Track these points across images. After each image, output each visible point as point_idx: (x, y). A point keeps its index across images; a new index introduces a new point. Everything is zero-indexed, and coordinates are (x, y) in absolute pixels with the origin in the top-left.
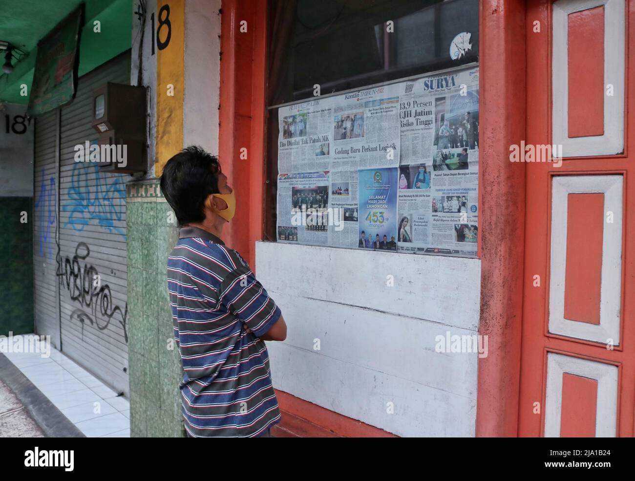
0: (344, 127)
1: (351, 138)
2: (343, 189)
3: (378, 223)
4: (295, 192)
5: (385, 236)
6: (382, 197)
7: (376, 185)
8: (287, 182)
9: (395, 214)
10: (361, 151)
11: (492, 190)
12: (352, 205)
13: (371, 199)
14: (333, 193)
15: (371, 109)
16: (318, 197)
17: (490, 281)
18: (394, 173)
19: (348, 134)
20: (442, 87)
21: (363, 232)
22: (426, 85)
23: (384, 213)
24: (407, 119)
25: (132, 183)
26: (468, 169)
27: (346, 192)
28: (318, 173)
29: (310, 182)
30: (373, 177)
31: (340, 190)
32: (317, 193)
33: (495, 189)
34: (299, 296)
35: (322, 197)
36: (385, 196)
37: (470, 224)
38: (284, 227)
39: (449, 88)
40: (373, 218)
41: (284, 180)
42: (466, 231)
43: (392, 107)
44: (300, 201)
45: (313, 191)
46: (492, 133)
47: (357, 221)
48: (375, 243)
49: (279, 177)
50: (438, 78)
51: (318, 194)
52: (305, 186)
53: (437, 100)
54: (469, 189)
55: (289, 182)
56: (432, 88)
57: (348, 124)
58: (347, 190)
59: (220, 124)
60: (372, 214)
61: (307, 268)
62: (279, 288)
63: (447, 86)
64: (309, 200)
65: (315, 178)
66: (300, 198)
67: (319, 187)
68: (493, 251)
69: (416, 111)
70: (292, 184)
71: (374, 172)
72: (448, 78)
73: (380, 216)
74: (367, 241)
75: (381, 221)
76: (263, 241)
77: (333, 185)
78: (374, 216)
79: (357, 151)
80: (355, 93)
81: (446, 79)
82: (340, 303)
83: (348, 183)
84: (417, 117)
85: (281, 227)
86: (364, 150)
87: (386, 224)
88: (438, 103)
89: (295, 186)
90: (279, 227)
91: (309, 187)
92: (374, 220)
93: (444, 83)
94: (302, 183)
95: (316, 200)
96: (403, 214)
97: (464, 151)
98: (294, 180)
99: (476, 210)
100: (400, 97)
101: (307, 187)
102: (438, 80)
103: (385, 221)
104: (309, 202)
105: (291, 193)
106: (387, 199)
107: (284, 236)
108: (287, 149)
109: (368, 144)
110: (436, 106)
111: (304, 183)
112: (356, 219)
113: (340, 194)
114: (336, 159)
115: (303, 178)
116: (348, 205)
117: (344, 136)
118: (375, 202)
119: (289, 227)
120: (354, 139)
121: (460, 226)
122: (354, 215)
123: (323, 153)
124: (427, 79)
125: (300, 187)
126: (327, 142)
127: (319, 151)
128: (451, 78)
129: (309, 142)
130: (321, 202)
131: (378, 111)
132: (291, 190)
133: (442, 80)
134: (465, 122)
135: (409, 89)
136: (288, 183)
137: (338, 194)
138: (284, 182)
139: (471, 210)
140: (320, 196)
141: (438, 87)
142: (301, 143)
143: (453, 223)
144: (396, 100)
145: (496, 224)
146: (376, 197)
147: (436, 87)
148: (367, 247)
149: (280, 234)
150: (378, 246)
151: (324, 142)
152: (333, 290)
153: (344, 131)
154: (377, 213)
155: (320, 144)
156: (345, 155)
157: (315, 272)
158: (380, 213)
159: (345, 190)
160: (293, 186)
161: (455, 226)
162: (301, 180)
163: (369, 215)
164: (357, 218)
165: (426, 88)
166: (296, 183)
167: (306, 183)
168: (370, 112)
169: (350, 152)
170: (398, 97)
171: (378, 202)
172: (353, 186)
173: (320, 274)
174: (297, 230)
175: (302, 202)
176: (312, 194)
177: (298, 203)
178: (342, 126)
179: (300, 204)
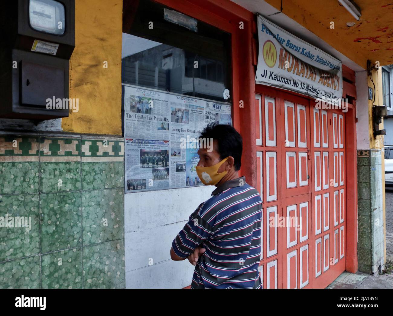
0: (177, 115)
1: (181, 123)
2: (177, 152)
4: (142, 153)
7: (195, 151)
8: (135, 145)
10: (187, 131)
12: (182, 162)
13: (193, 159)
14: (172, 155)
15: (192, 109)
16: (162, 157)
19: (180, 120)
21: (188, 177)
24: (207, 119)
28: (159, 141)
29: (155, 147)
31: (176, 153)
32: (161, 155)
34: (157, 227)
35: (164, 157)
38: (132, 180)
39: (219, 110)
40: (194, 169)
41: (132, 144)
44: (148, 160)
47: (185, 171)
48: (194, 183)
49: (125, 141)
51: (162, 155)
52: (151, 149)
53: (216, 114)
55: (137, 145)
57: (180, 114)
58: (180, 153)
60: (193, 166)
61: (163, 205)
62: (140, 227)
63: (219, 108)
64: (155, 159)
65: (157, 144)
66: (148, 158)
67: (162, 151)
69: (210, 116)
70: (140, 147)
72: (219, 105)
74: (190, 182)
77: (171, 149)
79: (185, 131)
80: (182, 97)
83: (180, 149)
84: (211, 120)
86: (188, 131)
89: (143, 149)
90: (128, 180)
91: (154, 150)
94: (148, 147)
95: (160, 158)
98: (141, 144)
101: (153, 150)
102: (216, 105)
104: (156, 161)
105: (139, 154)
107: (132, 187)
108: (134, 120)
109: (190, 128)
110: (216, 116)
111: (150, 147)
112: (184, 170)
113: (176, 155)
114: (172, 134)
115: (148, 143)
116: (180, 162)
117: (177, 121)
118: (195, 160)
119: (138, 180)
120: (183, 124)
122: (183, 168)
124: (213, 103)
125: (147, 150)
126: (168, 122)
127: (160, 126)
129: (153, 118)
130: (164, 161)
131: (196, 112)
132: (139, 151)
135: (208, 105)
137: (174, 155)
138: (131, 145)
140: (163, 156)
142: (147, 118)
146: (195, 158)
147: (216, 108)
148: (190, 185)
149: (129, 186)
150: (196, 184)
151: (165, 122)
153: (177, 118)
155: (161, 122)
156: (178, 132)
157: (168, 206)
159: (178, 153)
160: (141, 149)
162: (147, 145)
163: (192, 168)
164: (185, 170)
166: (143, 147)
167: (152, 147)
168: (192, 111)
169: (180, 131)
170: (204, 108)
171: (196, 160)
172: (183, 151)
173: (172, 207)
174: (145, 181)
175: (149, 161)
176: (158, 155)
177: (146, 161)
178: (176, 114)
179: (148, 162)
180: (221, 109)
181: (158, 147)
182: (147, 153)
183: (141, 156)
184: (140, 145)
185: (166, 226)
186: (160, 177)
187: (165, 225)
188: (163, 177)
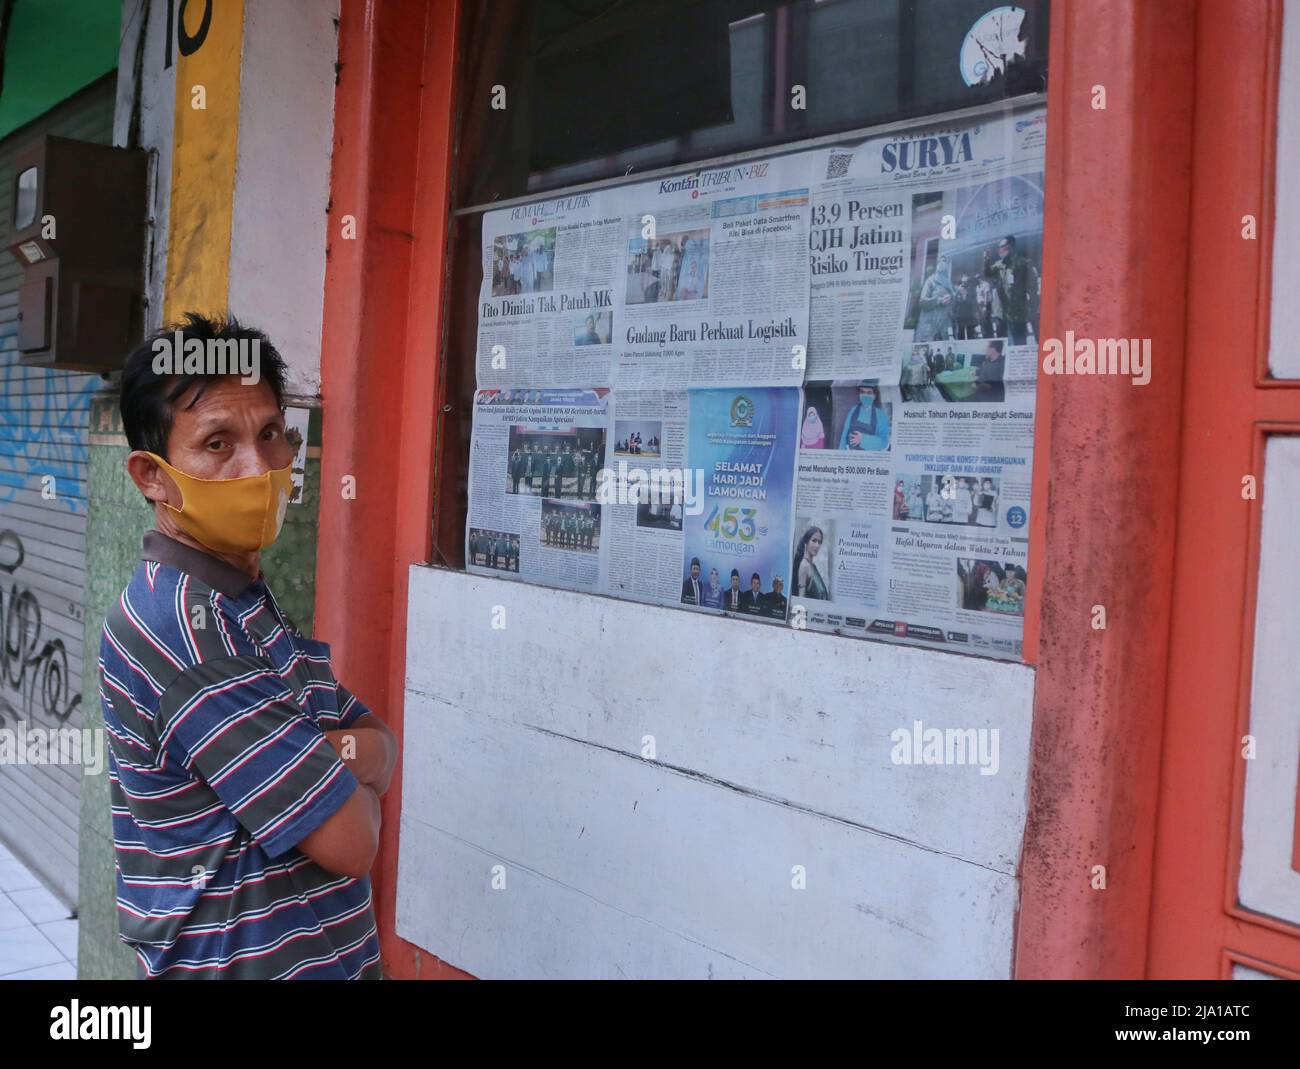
0: (654, 267)
1: (671, 299)
2: (645, 438)
3: (737, 539)
4: (517, 439)
5: (756, 576)
6: (753, 469)
7: (737, 433)
8: (497, 411)
9: (786, 518)
10: (698, 337)
11: (1079, 471)
13: (721, 472)
14: (618, 448)
15: (728, 221)
16: (579, 458)
17: (1061, 742)
18: (788, 403)
19: (665, 289)
20: (934, 163)
21: (696, 562)
22: (888, 157)
23: (754, 511)
24: (829, 251)
25: (104, 396)
26: (1002, 400)
27: (654, 448)
28: (579, 390)
29: (559, 415)
30: (728, 408)
31: (638, 440)
32: (574, 447)
33: (1090, 467)
34: (515, 722)
35: (589, 457)
36: (759, 466)
37: (1002, 560)
38: (484, 531)
39: (953, 167)
40: (725, 525)
41: (491, 407)
42: (991, 581)
43: (788, 217)
44: (530, 463)
45: (562, 440)
46: (1086, 300)
47: (680, 529)
48: (727, 595)
49: (477, 397)
50: (921, 138)
51: (579, 448)
52: (544, 424)
53: (919, 200)
54: (1003, 460)
55: (503, 411)
56: (904, 166)
57: (665, 262)
58: (656, 442)
59: (328, 252)
60: (721, 512)
61: (540, 648)
62: (466, 696)
63: (948, 160)
64: (554, 462)
65: (572, 404)
66: (530, 458)
67: (580, 430)
68: (1076, 653)
69: (856, 228)
70: (511, 419)
71: (731, 398)
72: (952, 138)
73: (744, 521)
74: (705, 587)
75: (746, 533)
76: (430, 565)
77: (619, 424)
78: (727, 518)
79: (688, 336)
80: (686, 177)
81: (945, 141)
82: (623, 753)
83: (660, 423)
84: (859, 248)
85: (477, 531)
86: (706, 334)
87: (759, 543)
88: (920, 209)
89: (518, 424)
90: (472, 530)
91: (555, 428)
92: (726, 531)
93: (939, 151)
94: (537, 416)
95: (571, 460)
96: (808, 519)
97: (993, 350)
99: (1023, 521)
100: (811, 191)
101: (549, 427)
102: (923, 144)
103: (757, 534)
104: (554, 470)
105: (506, 441)
106: (765, 472)
107: (483, 556)
108: (500, 324)
109: (718, 319)
110: (915, 215)
111: (542, 415)
112: (677, 525)
113: (638, 451)
114: (628, 355)
115: (541, 402)
117: (653, 294)
118: (731, 479)
119: (497, 534)
120: (680, 302)
121: (972, 564)
122: (672, 513)
123: (594, 339)
124: (890, 140)
125: (530, 427)
127: (583, 332)
128: (961, 137)
129: (558, 306)
130: (585, 472)
131: (748, 228)
132: (508, 433)
133: (934, 143)
134: (999, 264)
135: (838, 166)
136: (500, 415)
137: (632, 452)
138: (489, 411)
139: (1009, 520)
140: (583, 454)
141: (923, 164)
142: (537, 307)
143: (955, 554)
144: (799, 197)
145: (1088, 571)
146: (736, 467)
147: (917, 163)
148: (704, 603)
149: (474, 550)
150: (735, 603)
152: (609, 715)
153: (653, 279)
154: (736, 511)
155: (586, 312)
156: (654, 347)
157: (560, 661)
158: (746, 512)
159: (650, 443)
160: (513, 423)
161: (959, 564)
162: (534, 407)
163: (712, 517)
164: (681, 524)
165: (888, 167)
166: (520, 415)
167: (548, 416)
168: (728, 231)
169: (667, 338)
170: (807, 190)
171: (739, 480)
172: (672, 431)
173: (575, 668)
174: (518, 542)
175: (534, 468)
176: (563, 448)
177: (525, 469)
178: (650, 266)
179: (528, 474)
180: (968, 157)
181: (570, 416)
182: (530, 438)
183: (512, 449)
184: (513, 411)
185: (543, 734)
186: (566, 536)
187: (541, 730)
188: (576, 539)
